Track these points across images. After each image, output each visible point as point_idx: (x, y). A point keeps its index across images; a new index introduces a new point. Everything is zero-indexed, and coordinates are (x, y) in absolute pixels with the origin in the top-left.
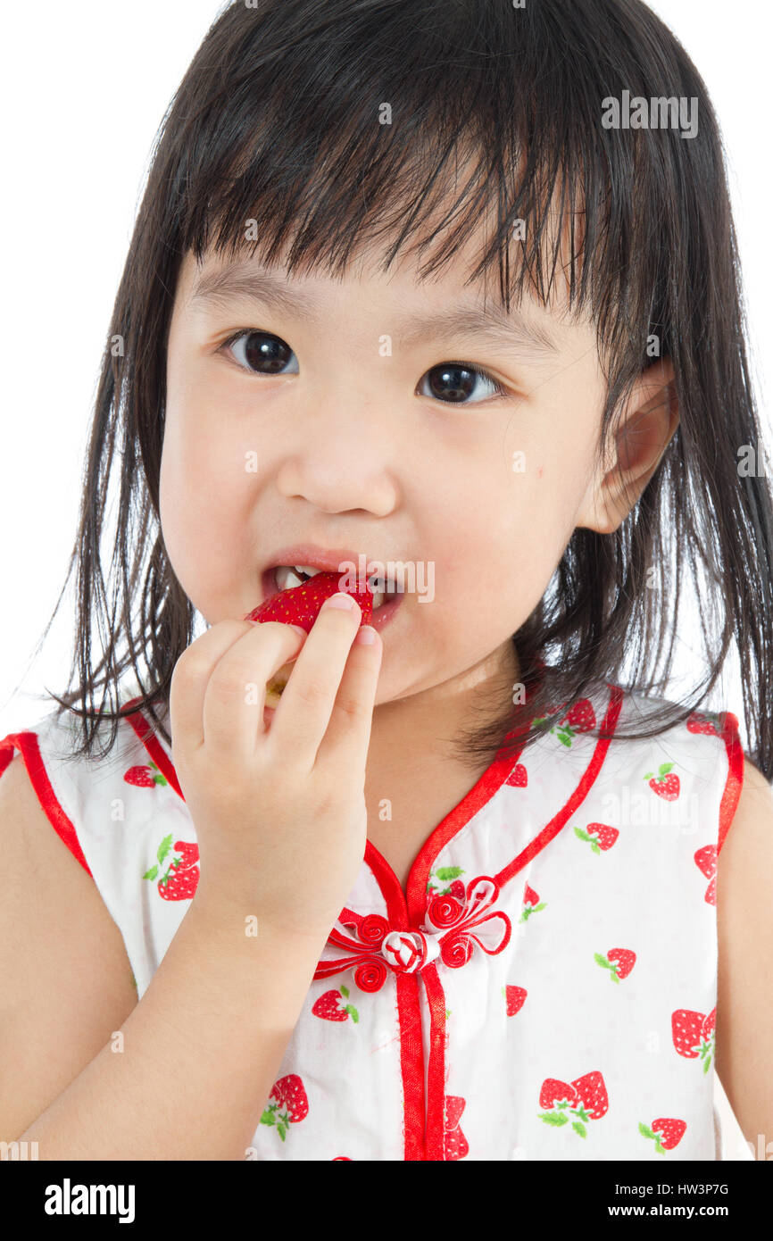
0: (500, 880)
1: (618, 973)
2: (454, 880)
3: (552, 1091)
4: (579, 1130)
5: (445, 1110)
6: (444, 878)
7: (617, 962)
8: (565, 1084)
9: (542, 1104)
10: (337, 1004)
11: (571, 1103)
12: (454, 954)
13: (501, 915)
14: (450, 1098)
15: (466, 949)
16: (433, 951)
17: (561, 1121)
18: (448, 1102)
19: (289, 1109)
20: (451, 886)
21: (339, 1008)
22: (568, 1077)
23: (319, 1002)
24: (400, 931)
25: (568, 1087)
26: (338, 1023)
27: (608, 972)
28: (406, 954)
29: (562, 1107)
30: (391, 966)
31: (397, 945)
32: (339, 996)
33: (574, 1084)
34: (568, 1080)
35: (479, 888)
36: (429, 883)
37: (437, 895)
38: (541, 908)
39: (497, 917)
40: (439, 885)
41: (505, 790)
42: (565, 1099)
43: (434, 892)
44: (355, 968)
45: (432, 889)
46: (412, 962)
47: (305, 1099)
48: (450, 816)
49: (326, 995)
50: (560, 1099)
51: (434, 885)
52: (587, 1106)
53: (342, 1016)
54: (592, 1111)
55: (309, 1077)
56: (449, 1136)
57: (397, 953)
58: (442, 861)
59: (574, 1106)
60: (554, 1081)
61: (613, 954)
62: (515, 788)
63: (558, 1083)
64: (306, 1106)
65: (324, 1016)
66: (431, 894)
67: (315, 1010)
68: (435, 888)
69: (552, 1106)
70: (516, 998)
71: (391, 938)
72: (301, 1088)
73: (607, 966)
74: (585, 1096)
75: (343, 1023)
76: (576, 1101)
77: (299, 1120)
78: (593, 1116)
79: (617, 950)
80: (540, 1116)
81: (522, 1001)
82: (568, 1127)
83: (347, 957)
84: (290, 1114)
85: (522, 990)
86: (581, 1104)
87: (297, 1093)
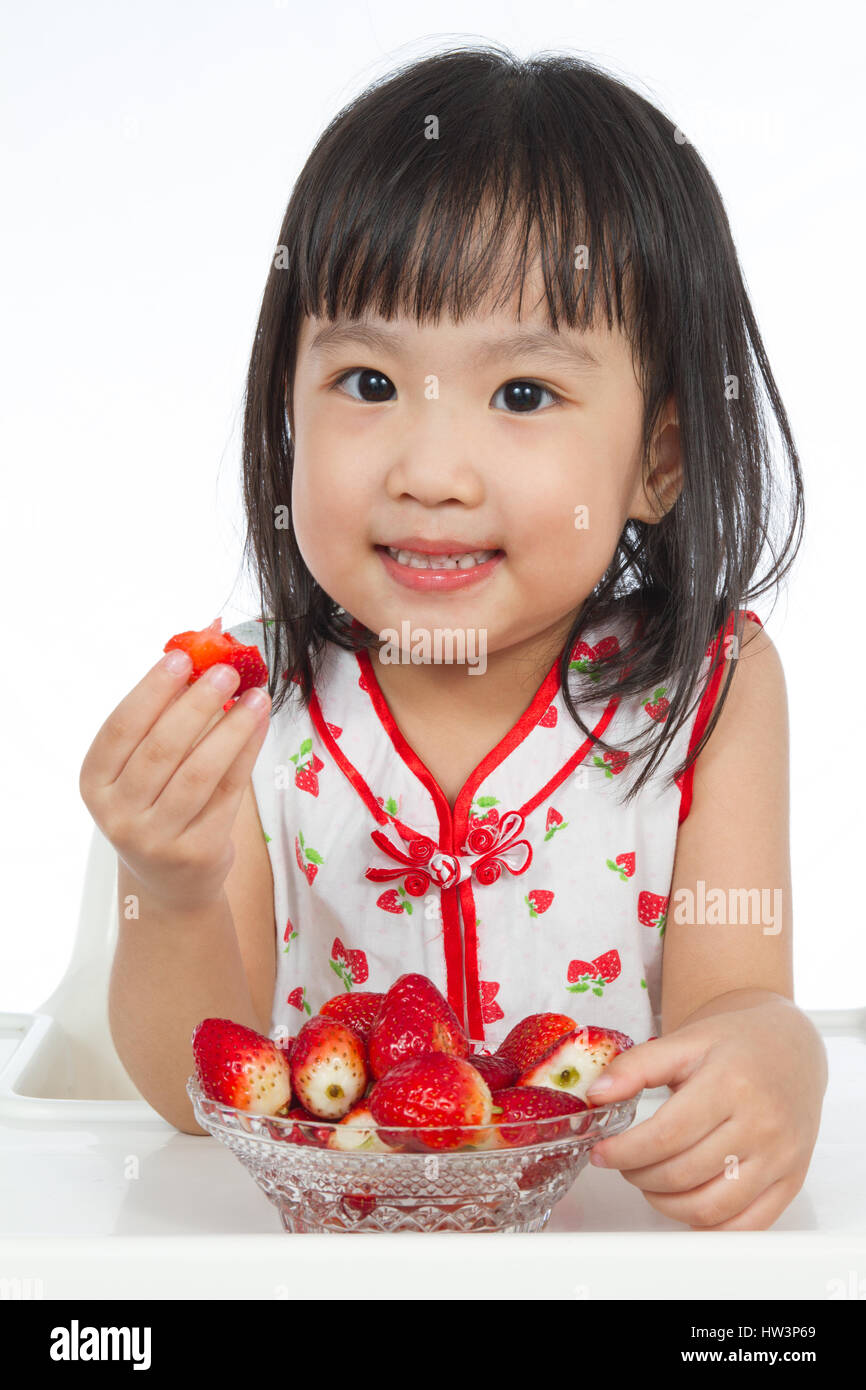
0: (526, 810)
1: (626, 874)
2: (490, 808)
3: (577, 969)
4: (598, 992)
5: (481, 991)
6: (483, 805)
7: (624, 865)
8: (587, 964)
9: (569, 979)
10: (395, 901)
11: (592, 975)
12: (486, 873)
13: (525, 842)
14: (483, 982)
15: (495, 872)
16: (466, 872)
17: (584, 989)
18: (483, 986)
19: (353, 972)
20: (489, 812)
21: (397, 904)
22: (589, 956)
23: (382, 897)
24: (444, 853)
25: (589, 965)
26: (396, 915)
27: (618, 874)
28: (446, 873)
29: (585, 980)
30: (434, 881)
31: (439, 866)
32: (397, 894)
33: (594, 962)
34: (589, 960)
35: (509, 820)
36: (471, 809)
37: (477, 819)
38: (564, 827)
39: (522, 844)
40: (479, 811)
41: (538, 731)
42: (587, 974)
43: (475, 817)
44: (406, 877)
45: (473, 814)
46: (449, 879)
47: (366, 968)
48: (491, 754)
49: (387, 893)
50: (583, 974)
51: (475, 811)
52: (604, 976)
53: (399, 910)
54: (608, 978)
55: (371, 953)
56: (485, 1009)
57: (439, 872)
58: (482, 791)
59: (594, 978)
60: (579, 962)
61: (620, 860)
62: (546, 729)
63: (582, 963)
64: (367, 974)
65: (386, 908)
66: (472, 819)
67: (379, 903)
68: (476, 814)
69: (577, 980)
70: (542, 900)
71: (436, 859)
72: (365, 960)
73: (616, 870)
74: (602, 970)
75: (400, 915)
76: (596, 975)
77: (360, 983)
78: (608, 981)
79: (623, 855)
80: (568, 989)
81: (550, 901)
82: (590, 992)
83: (399, 868)
84: (353, 976)
85: (550, 892)
86: (600, 975)
87: (361, 963)
